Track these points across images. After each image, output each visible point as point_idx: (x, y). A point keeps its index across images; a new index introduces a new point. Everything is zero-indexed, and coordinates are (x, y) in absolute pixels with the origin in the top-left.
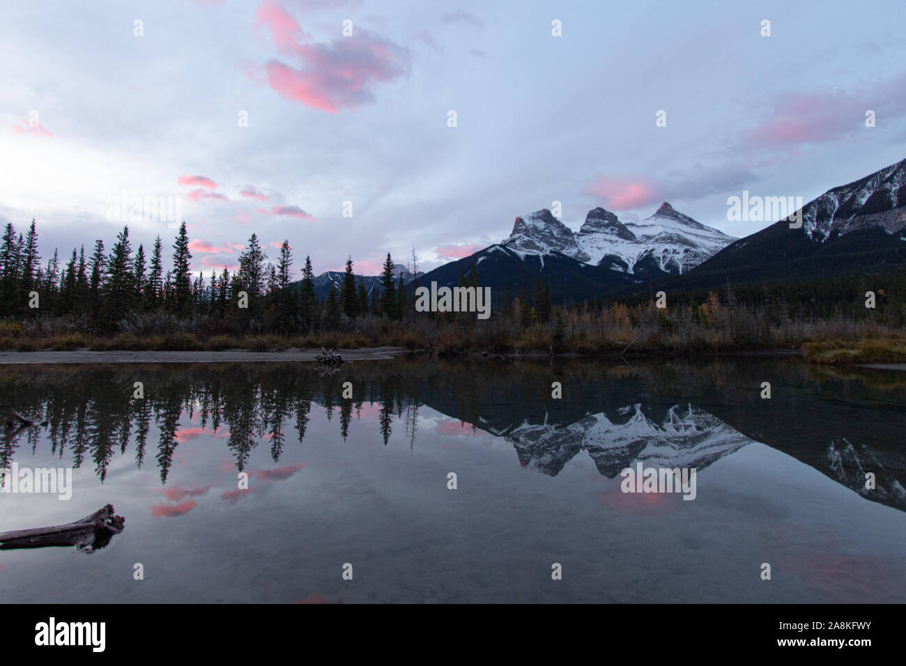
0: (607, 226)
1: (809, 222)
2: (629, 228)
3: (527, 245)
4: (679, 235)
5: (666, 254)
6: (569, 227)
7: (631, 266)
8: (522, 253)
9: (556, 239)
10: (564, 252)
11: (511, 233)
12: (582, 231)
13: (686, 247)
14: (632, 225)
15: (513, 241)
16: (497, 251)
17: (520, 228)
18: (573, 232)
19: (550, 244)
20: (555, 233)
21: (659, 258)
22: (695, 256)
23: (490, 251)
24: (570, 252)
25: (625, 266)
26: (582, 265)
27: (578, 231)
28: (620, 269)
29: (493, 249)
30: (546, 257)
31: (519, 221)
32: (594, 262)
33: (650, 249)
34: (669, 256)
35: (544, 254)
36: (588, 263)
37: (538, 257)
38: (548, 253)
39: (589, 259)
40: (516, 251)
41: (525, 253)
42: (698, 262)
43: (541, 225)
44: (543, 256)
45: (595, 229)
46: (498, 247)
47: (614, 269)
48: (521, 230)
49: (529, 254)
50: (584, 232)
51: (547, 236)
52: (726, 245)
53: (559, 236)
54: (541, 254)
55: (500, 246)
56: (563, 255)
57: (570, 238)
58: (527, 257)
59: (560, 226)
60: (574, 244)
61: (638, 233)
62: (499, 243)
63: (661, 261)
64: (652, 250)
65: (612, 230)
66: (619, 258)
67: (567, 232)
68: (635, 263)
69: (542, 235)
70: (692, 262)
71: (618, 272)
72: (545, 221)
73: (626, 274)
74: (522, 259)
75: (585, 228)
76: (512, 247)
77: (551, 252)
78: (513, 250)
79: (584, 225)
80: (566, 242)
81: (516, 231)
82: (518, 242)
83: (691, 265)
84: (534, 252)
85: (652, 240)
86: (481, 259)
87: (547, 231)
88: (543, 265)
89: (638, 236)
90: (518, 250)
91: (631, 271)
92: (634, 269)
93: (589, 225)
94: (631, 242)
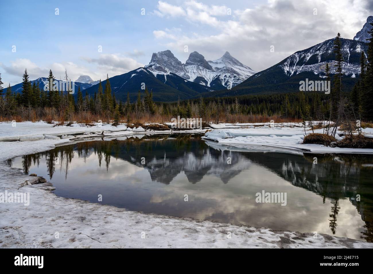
0: (199, 61)
1: (286, 67)
2: (209, 64)
3: (158, 69)
4: (232, 69)
5: (225, 78)
6: (180, 61)
8: (155, 73)
9: (173, 66)
11: (150, 62)
12: (187, 63)
13: (235, 75)
14: (211, 62)
15: (151, 66)
16: (142, 71)
17: (154, 59)
18: (182, 63)
19: (170, 69)
20: (173, 63)
21: (222, 80)
22: (238, 79)
23: (138, 71)
24: (181, 74)
25: (206, 82)
26: (186, 81)
27: (185, 63)
28: (204, 84)
29: (140, 70)
30: (168, 76)
31: (154, 55)
32: (192, 80)
33: (218, 75)
34: (227, 79)
35: (167, 74)
36: (188, 80)
37: (164, 75)
38: (169, 73)
39: (189, 78)
40: (152, 72)
41: (157, 73)
42: (239, 82)
43: (166, 58)
45: (193, 63)
46: (142, 69)
47: (201, 84)
48: (155, 60)
49: (159, 74)
50: (188, 64)
51: (169, 65)
52: (251, 75)
53: (175, 65)
54: (165, 74)
55: (144, 68)
56: (177, 75)
57: (180, 67)
58: (158, 75)
59: (176, 60)
60: (182, 70)
61: (214, 66)
62: (144, 67)
63: (223, 81)
64: (219, 75)
65: (201, 64)
66: (204, 78)
67: (179, 63)
68: (211, 81)
69: (167, 64)
70: (237, 82)
71: (203, 86)
72: (168, 57)
73: (206, 86)
74: (155, 76)
75: (188, 62)
76: (150, 69)
77: (170, 73)
78: (151, 71)
79: (188, 60)
80: (178, 68)
81: (152, 60)
82: (153, 67)
83: (236, 84)
84: (162, 73)
85: (220, 70)
86: (133, 75)
87: (169, 62)
88: (166, 80)
89: (213, 68)
90: (153, 71)
91: (209, 85)
92: (210, 84)
93: (190, 60)
94: (210, 70)
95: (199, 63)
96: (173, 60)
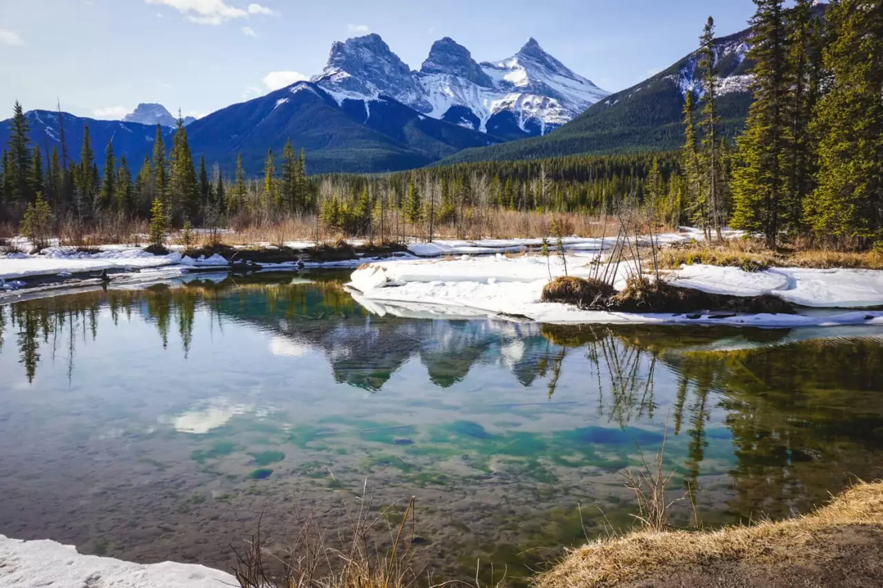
0: (455, 64)
1: (685, 80)
2: (485, 70)
3: (346, 84)
4: (544, 84)
5: (527, 108)
6: (405, 63)
7: (483, 123)
8: (340, 96)
9: (388, 78)
10: (399, 98)
11: (325, 65)
12: (424, 69)
13: (553, 100)
14: (488, 65)
15: (328, 78)
16: (303, 92)
17: (338, 58)
18: (411, 70)
19: (380, 85)
20: (387, 70)
21: (519, 114)
22: (561, 113)
23: (294, 90)
24: (409, 98)
25: (476, 121)
26: (422, 118)
27: (419, 69)
28: (470, 126)
29: (300, 87)
30: (372, 103)
31: (338, 48)
32: (437, 114)
33: (508, 101)
35: (371, 99)
36: (428, 115)
37: (362, 102)
38: (375, 97)
39: (431, 110)
40: (331, 93)
41: (345, 97)
42: (562, 120)
43: (367, 56)
44: (369, 102)
45: (440, 67)
46: (306, 86)
47: (462, 125)
48: (339, 62)
49: (351, 97)
50: (426, 70)
51: (376, 74)
52: (595, 101)
53: (392, 75)
54: (366, 99)
55: (308, 84)
56: (397, 102)
57: (407, 78)
58: (346, 100)
59: (395, 60)
60: (410, 87)
61: (496, 77)
62: (308, 80)
63: (521, 118)
64: (511, 102)
65: (463, 70)
66: (470, 110)
67: (404, 69)
68: (489, 118)
69: (370, 71)
70: (557, 121)
71: (468, 130)
72: (374, 51)
73: (476, 132)
74: (340, 104)
75: (427, 65)
76: (325, 86)
77: (380, 97)
78: (327, 91)
79: (427, 60)
80: (402, 84)
81: (332, 63)
82: (334, 80)
83: (555, 124)
84: (358, 96)
85: (513, 89)
86: (281, 102)
87: (375, 66)
88: (369, 115)
89: (495, 82)
90: (334, 91)
91: (483, 129)
92: (487, 126)
93: (434, 61)
94: (487, 89)
95: (456, 68)
96: (387, 60)
